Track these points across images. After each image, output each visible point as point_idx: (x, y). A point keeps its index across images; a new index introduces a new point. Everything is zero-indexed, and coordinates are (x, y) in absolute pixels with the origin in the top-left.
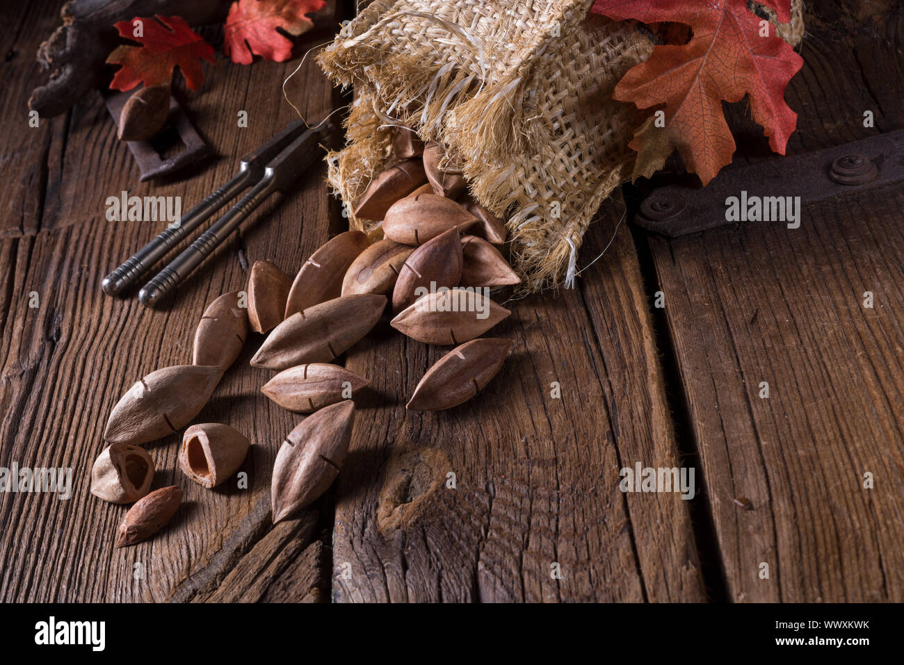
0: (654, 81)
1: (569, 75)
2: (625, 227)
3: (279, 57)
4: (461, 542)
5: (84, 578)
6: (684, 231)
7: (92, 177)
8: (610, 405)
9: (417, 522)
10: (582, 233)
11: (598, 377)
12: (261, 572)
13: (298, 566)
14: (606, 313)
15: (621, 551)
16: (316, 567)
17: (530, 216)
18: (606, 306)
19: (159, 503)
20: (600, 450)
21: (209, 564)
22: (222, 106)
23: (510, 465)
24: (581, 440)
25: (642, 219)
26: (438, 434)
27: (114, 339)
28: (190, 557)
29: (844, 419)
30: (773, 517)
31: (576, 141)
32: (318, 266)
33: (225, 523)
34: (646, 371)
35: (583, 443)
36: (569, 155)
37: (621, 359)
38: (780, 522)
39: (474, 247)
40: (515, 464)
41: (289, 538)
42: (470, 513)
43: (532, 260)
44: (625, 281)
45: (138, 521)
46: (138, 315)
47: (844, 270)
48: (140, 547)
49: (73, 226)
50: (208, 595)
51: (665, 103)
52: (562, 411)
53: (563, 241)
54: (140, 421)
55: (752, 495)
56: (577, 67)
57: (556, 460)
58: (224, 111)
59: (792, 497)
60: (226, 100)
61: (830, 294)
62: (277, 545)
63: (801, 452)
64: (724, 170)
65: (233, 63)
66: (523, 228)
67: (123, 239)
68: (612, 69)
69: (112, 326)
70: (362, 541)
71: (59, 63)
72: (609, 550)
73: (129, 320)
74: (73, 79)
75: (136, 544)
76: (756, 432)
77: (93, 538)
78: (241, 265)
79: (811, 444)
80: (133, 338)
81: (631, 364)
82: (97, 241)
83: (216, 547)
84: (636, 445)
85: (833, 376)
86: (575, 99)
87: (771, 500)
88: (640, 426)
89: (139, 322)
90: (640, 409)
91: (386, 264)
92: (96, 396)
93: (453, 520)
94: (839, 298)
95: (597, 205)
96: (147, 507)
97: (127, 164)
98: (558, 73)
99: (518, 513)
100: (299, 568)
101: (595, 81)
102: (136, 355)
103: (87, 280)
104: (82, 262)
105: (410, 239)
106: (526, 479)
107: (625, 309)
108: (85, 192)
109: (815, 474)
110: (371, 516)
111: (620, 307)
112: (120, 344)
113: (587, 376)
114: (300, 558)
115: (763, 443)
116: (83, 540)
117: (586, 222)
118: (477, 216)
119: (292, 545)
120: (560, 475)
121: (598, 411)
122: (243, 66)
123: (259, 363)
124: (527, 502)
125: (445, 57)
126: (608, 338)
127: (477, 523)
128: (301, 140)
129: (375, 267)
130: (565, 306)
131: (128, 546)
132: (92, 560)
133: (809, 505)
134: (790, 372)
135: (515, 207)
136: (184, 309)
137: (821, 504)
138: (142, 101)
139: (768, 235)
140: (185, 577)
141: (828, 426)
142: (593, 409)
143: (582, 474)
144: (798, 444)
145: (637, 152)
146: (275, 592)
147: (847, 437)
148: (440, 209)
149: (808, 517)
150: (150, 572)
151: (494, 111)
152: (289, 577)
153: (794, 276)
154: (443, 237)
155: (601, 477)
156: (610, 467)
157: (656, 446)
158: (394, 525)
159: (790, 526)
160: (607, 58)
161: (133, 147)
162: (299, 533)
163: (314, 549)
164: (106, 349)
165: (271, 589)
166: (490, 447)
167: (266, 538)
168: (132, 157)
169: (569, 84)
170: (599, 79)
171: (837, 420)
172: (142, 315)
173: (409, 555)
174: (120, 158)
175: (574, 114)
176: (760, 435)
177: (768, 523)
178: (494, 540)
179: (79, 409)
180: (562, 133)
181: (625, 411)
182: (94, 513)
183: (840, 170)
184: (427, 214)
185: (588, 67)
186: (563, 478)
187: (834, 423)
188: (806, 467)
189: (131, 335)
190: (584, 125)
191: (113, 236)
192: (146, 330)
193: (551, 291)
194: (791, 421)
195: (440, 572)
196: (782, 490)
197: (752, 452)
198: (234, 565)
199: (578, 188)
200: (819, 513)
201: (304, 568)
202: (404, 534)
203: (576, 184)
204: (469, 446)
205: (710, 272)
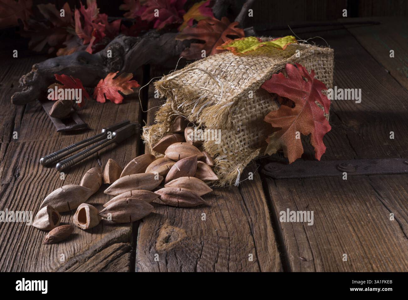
0: (279, 118)
1: (247, 111)
2: (257, 173)
3: (117, 102)
4: (190, 258)
5: (28, 252)
6: (281, 177)
7: (34, 128)
8: (251, 224)
9: (172, 249)
10: (243, 169)
11: (246, 215)
12: (105, 259)
13: (121, 259)
14: (250, 197)
15: (254, 268)
16: (129, 260)
17: (224, 159)
18: (250, 195)
19: (64, 229)
20: (247, 237)
21: (83, 254)
22: (92, 114)
23: (210, 237)
24: (239, 233)
25: (264, 171)
26: (181, 224)
27: (43, 179)
28: (75, 250)
29: (342, 240)
30: (314, 264)
31: (244, 137)
32: (136, 163)
33: (90, 242)
34: (265, 216)
35: (240, 234)
36: (241, 141)
37: (255, 211)
38: (317, 266)
39: (202, 164)
40: (213, 237)
41: (118, 249)
42: (194, 250)
43: (222, 175)
44: (257, 189)
45: (55, 235)
46: (54, 173)
47: (342, 198)
48: (53, 245)
49: (26, 142)
50: (82, 263)
51: (281, 128)
52: (232, 223)
53: (235, 170)
54: (57, 203)
55: (307, 257)
56: (251, 108)
57: (229, 238)
58: (92, 116)
59: (321, 259)
60: (93, 113)
61: (336, 203)
62: (113, 251)
63: (325, 247)
64: (297, 160)
65: (97, 101)
66: (221, 162)
67: (47, 149)
68: (263, 113)
69: (42, 175)
70: (149, 252)
71: (28, 85)
72: (250, 267)
73: (50, 175)
74: (32, 92)
75: (52, 244)
76: (308, 240)
77: (32, 240)
78: (98, 164)
79: (329, 245)
80: (51, 180)
81: (259, 213)
82: (36, 148)
83: (86, 248)
84: (261, 237)
85: (337, 227)
86: (247, 121)
87: (313, 259)
88: (263, 232)
89: (54, 176)
90: (263, 227)
91: (165, 165)
92: (35, 196)
93: (187, 251)
94: (340, 205)
95: (250, 160)
96: (59, 230)
97: (50, 126)
98: (243, 109)
99: (214, 252)
100: (121, 260)
101: (256, 115)
102: (52, 186)
103: (31, 160)
104: (29, 154)
105: (176, 158)
106: (217, 242)
107: (257, 197)
108: (31, 132)
109: (330, 254)
110: (153, 246)
111: (255, 196)
112: (45, 181)
113: (242, 214)
114: (122, 257)
115: (311, 243)
116: (28, 240)
117: (245, 165)
118: (204, 154)
119: (119, 252)
120: (230, 242)
121: (246, 225)
122: (101, 103)
123: (108, 192)
124: (217, 249)
125: (202, 93)
126: (250, 204)
127: (197, 253)
128: (128, 126)
129: (161, 166)
130: (233, 193)
131: (48, 244)
132: (32, 247)
133: (328, 263)
134: (321, 224)
135: (218, 154)
136: (74, 174)
137: (333, 263)
138: (62, 103)
139: (313, 184)
140: (73, 256)
141: (335, 241)
142: (244, 224)
143: (239, 243)
144: (324, 245)
145: (268, 144)
146: (111, 266)
147: (342, 245)
148: (190, 148)
149: (328, 266)
150: (57, 253)
151: (223, 111)
152: (117, 262)
153: (322, 197)
154: (191, 158)
155: (247, 245)
156: (251, 242)
157: (269, 239)
158: (163, 249)
159: (321, 268)
160: (262, 108)
161: (53, 120)
162: (122, 248)
163: (127, 255)
164: (39, 182)
165: (109, 265)
166: (202, 231)
167: (108, 248)
168: (53, 123)
169: (247, 114)
170: (258, 115)
171: (339, 240)
172: (56, 173)
173: (169, 259)
174: (47, 124)
175: (245, 126)
176: (309, 241)
177: (312, 265)
178: (204, 259)
179: (27, 200)
180: (240, 132)
181: (257, 226)
182: (33, 232)
183: (342, 166)
184: (185, 149)
185: (254, 109)
186: (232, 243)
187: (338, 241)
188: (327, 252)
189: (50, 179)
190: (248, 132)
191: (43, 148)
192: (57, 178)
193: (228, 187)
194: (321, 238)
195: (181, 266)
196: (318, 257)
197: (306, 245)
198: (94, 255)
199: (242, 154)
200: (332, 265)
201: (123, 260)
202: (167, 253)
203: (242, 152)
204: (194, 229)
205: (291, 191)
